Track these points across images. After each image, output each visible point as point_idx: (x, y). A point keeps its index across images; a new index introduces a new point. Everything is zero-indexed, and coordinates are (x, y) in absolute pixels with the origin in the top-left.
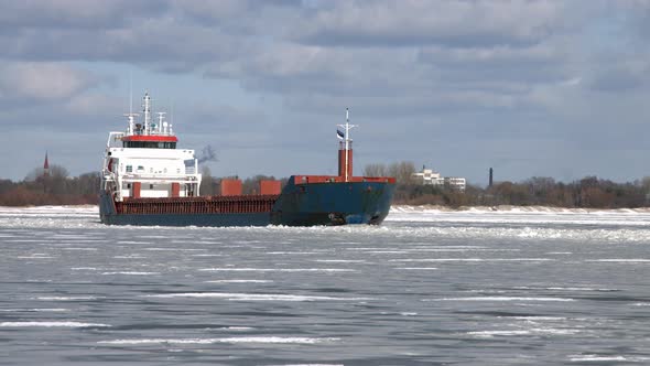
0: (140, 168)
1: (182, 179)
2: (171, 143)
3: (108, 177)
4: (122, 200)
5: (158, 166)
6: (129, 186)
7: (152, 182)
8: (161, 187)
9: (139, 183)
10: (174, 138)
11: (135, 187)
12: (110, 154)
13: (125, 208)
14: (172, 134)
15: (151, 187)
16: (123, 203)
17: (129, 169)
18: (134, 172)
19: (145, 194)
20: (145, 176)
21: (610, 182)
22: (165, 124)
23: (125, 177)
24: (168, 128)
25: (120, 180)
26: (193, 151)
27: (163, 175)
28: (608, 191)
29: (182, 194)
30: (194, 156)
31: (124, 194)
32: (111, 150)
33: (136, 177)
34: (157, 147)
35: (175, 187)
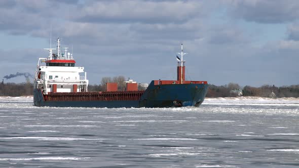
0: (57, 77)
1: (78, 82)
2: (72, 64)
3: (39, 82)
4: (47, 94)
5: (66, 76)
6: (50, 86)
7: (62, 84)
8: (67, 87)
9: (56, 85)
10: (74, 61)
11: (54, 87)
12: (40, 69)
13: (49, 98)
14: (72, 59)
15: (62, 87)
16: (48, 96)
17: (51, 77)
18: (53, 79)
19: (59, 90)
20: (59, 81)
21: (214, 86)
22: (69, 54)
23: (48, 82)
24: (70, 55)
25: (46, 83)
26: (83, 68)
27: (68, 81)
28: (213, 89)
29: (78, 90)
30: (84, 70)
31: (48, 90)
32: (41, 67)
33: (54, 81)
34: (64, 66)
35: (74, 87)
